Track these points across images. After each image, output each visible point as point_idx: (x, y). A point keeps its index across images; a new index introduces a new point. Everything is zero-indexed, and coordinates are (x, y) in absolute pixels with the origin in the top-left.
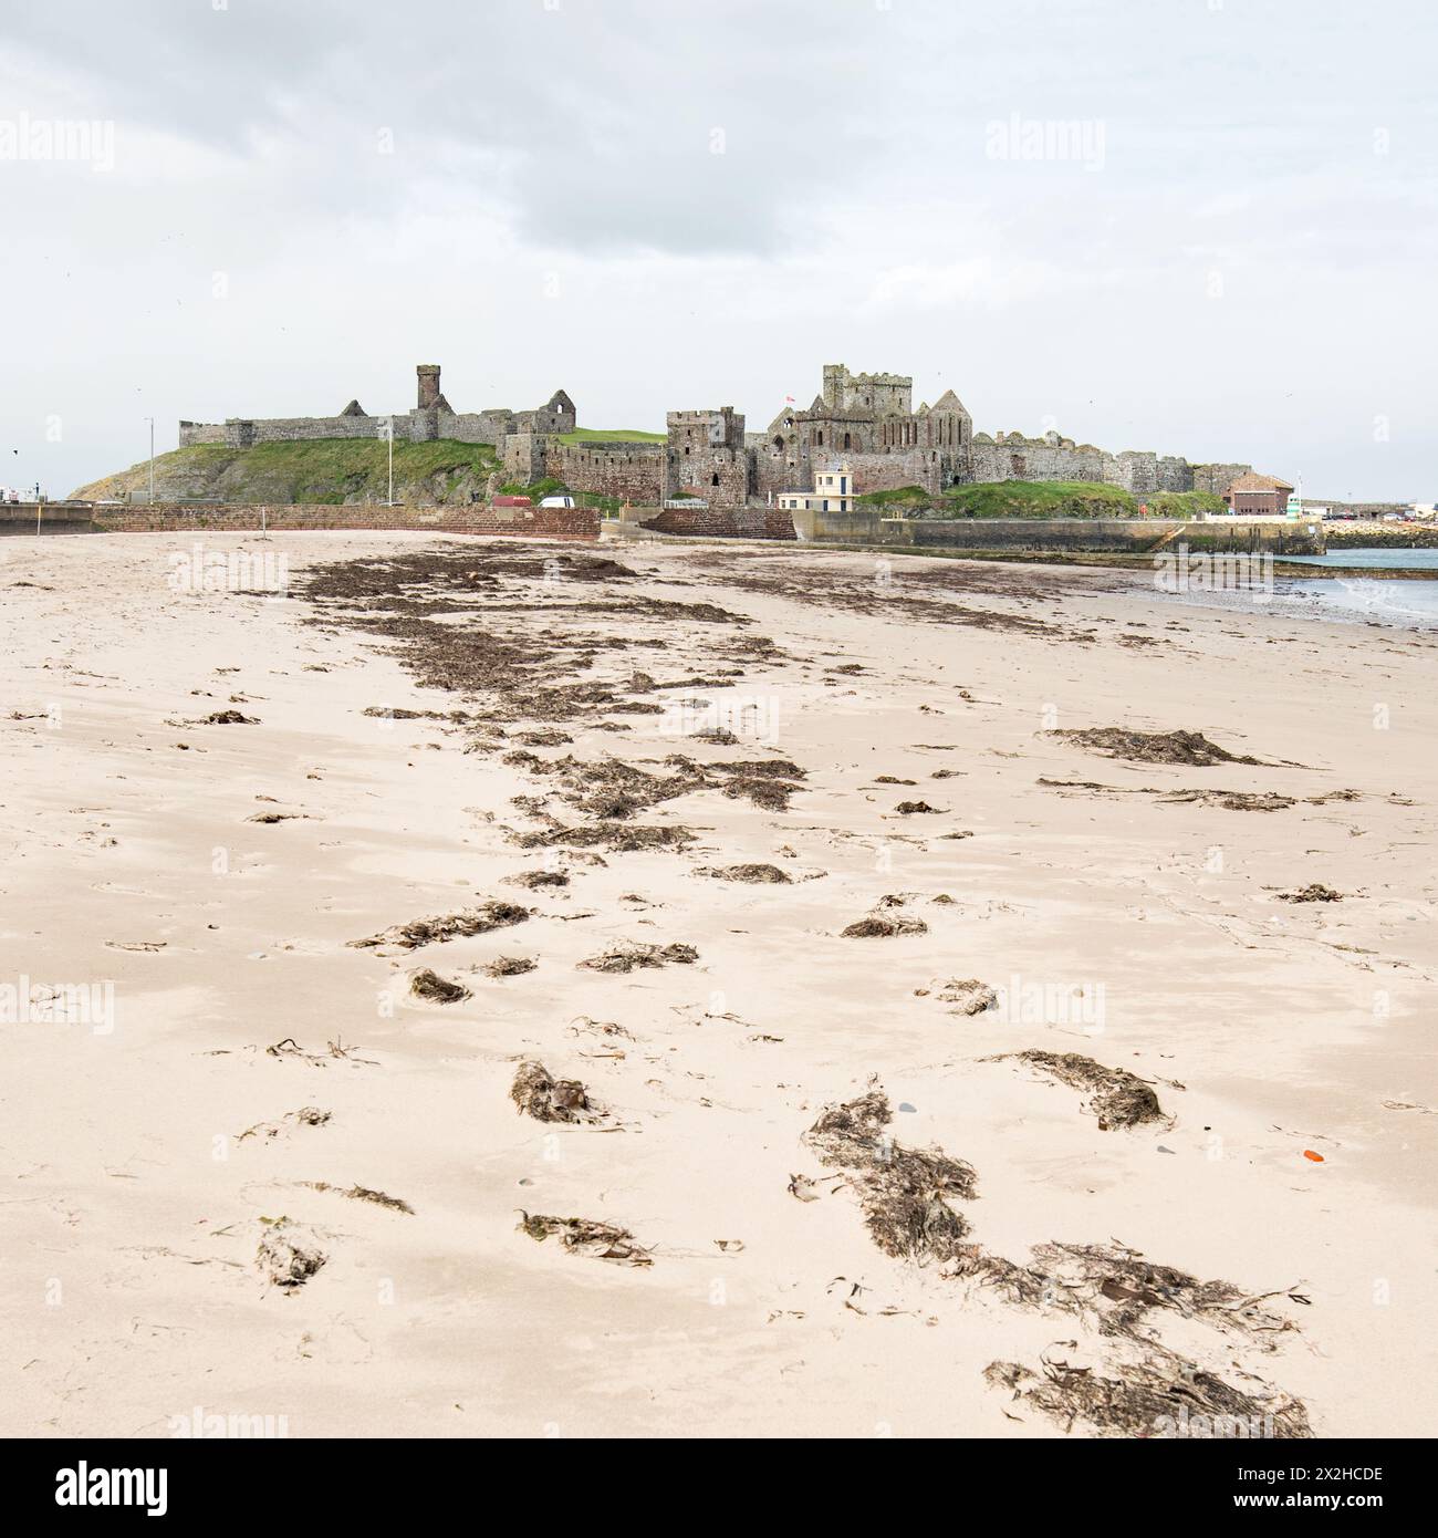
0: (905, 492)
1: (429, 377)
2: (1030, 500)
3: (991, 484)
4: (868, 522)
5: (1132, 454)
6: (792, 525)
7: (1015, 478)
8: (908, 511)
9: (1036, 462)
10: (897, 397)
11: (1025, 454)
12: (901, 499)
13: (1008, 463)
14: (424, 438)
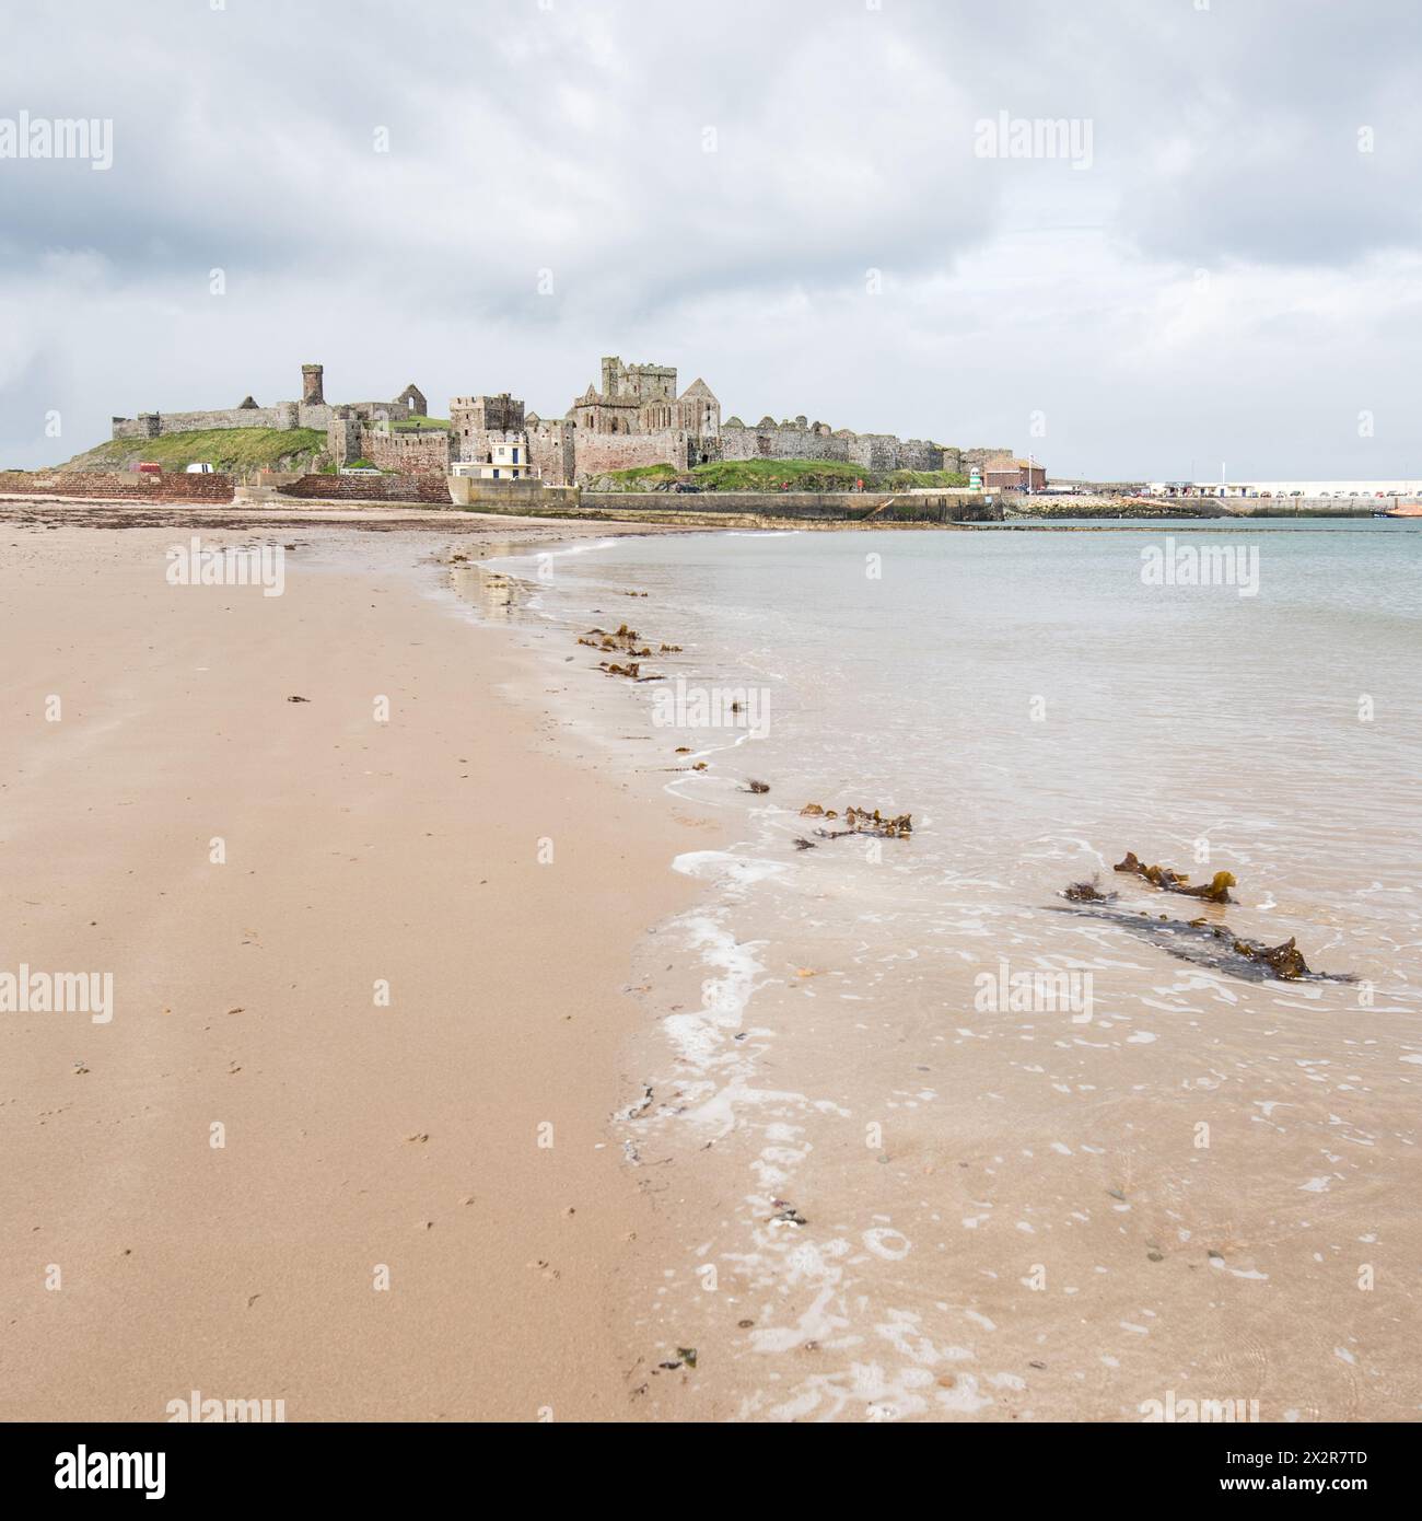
0: (657, 469)
1: (315, 375)
2: (769, 476)
3: (736, 463)
4: (528, 488)
5: (871, 437)
6: (447, 490)
7: (760, 457)
8: (656, 485)
9: (781, 443)
10: (662, 385)
11: (770, 435)
12: (651, 474)
13: (754, 444)
14: (288, 427)
